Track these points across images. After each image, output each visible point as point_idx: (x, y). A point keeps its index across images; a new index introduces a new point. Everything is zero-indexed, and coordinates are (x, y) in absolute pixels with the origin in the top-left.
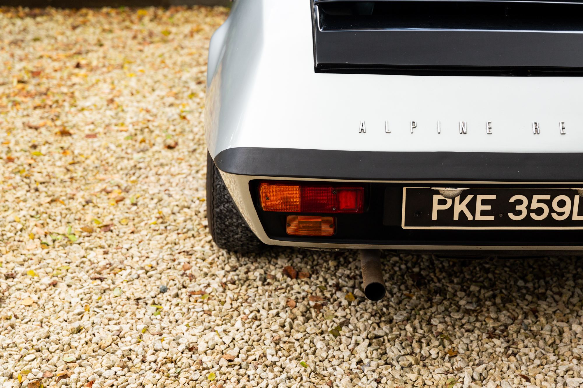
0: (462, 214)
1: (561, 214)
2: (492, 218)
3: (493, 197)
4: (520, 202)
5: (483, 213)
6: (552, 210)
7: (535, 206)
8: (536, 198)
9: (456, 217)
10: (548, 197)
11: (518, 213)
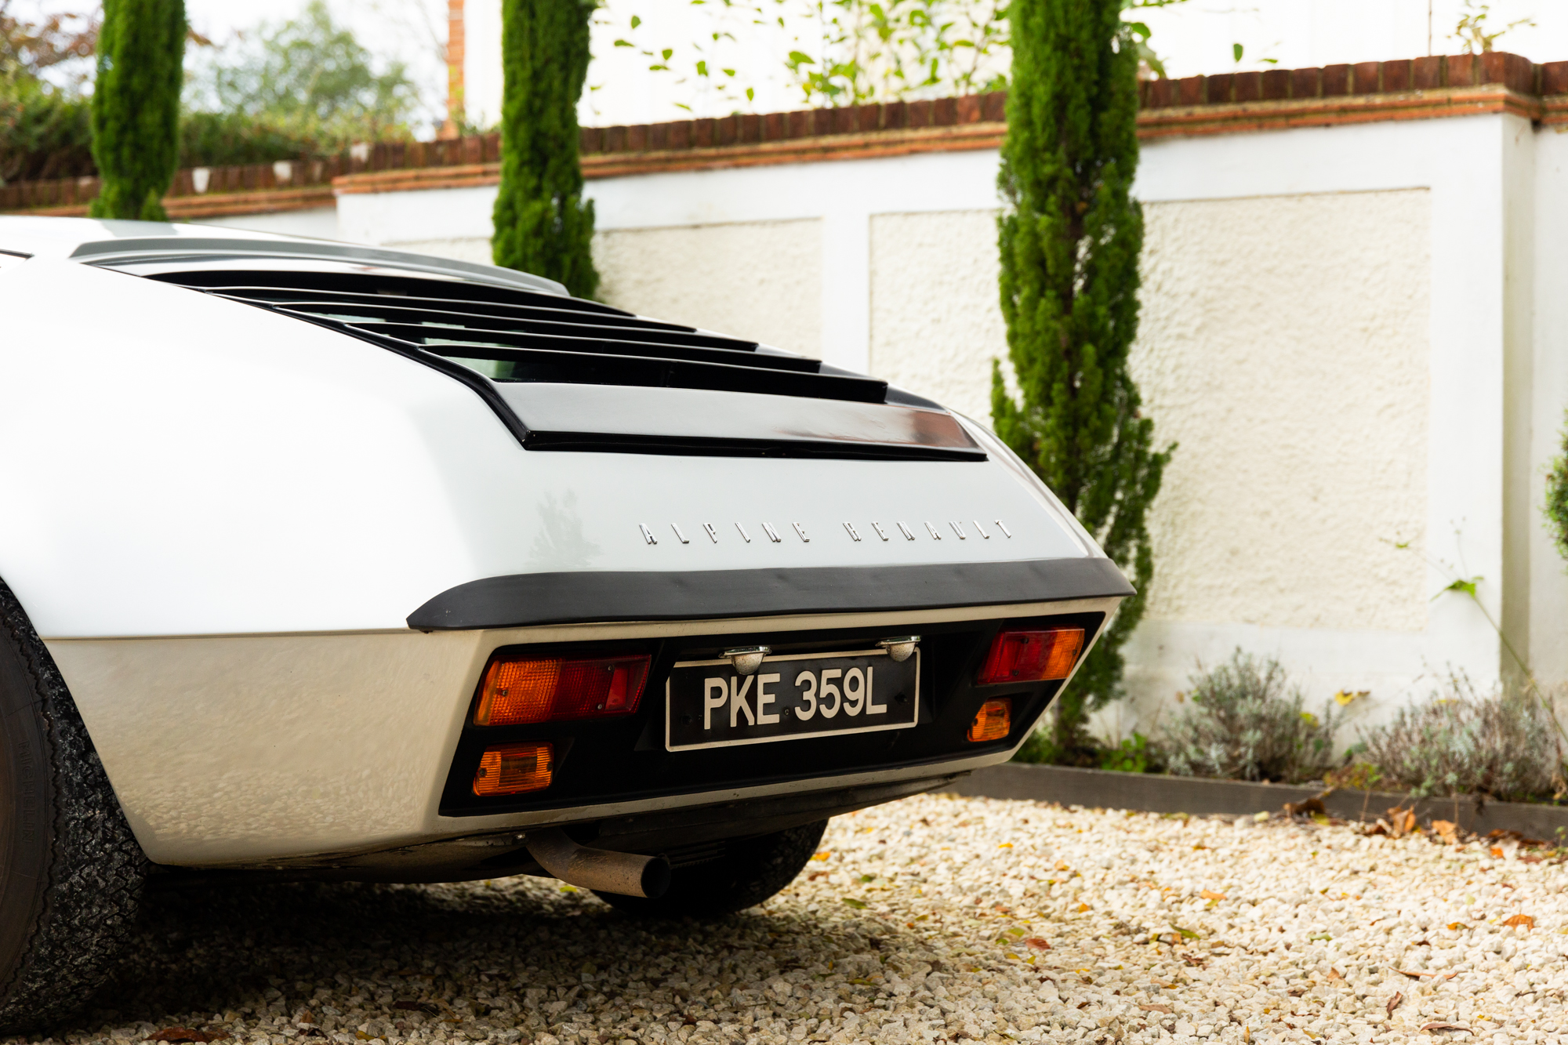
0: (741, 712)
1: (854, 703)
2: (776, 718)
3: (775, 678)
4: (807, 684)
5: (769, 709)
6: (844, 698)
7: (825, 690)
8: (827, 674)
9: (734, 723)
10: (836, 673)
11: (806, 705)
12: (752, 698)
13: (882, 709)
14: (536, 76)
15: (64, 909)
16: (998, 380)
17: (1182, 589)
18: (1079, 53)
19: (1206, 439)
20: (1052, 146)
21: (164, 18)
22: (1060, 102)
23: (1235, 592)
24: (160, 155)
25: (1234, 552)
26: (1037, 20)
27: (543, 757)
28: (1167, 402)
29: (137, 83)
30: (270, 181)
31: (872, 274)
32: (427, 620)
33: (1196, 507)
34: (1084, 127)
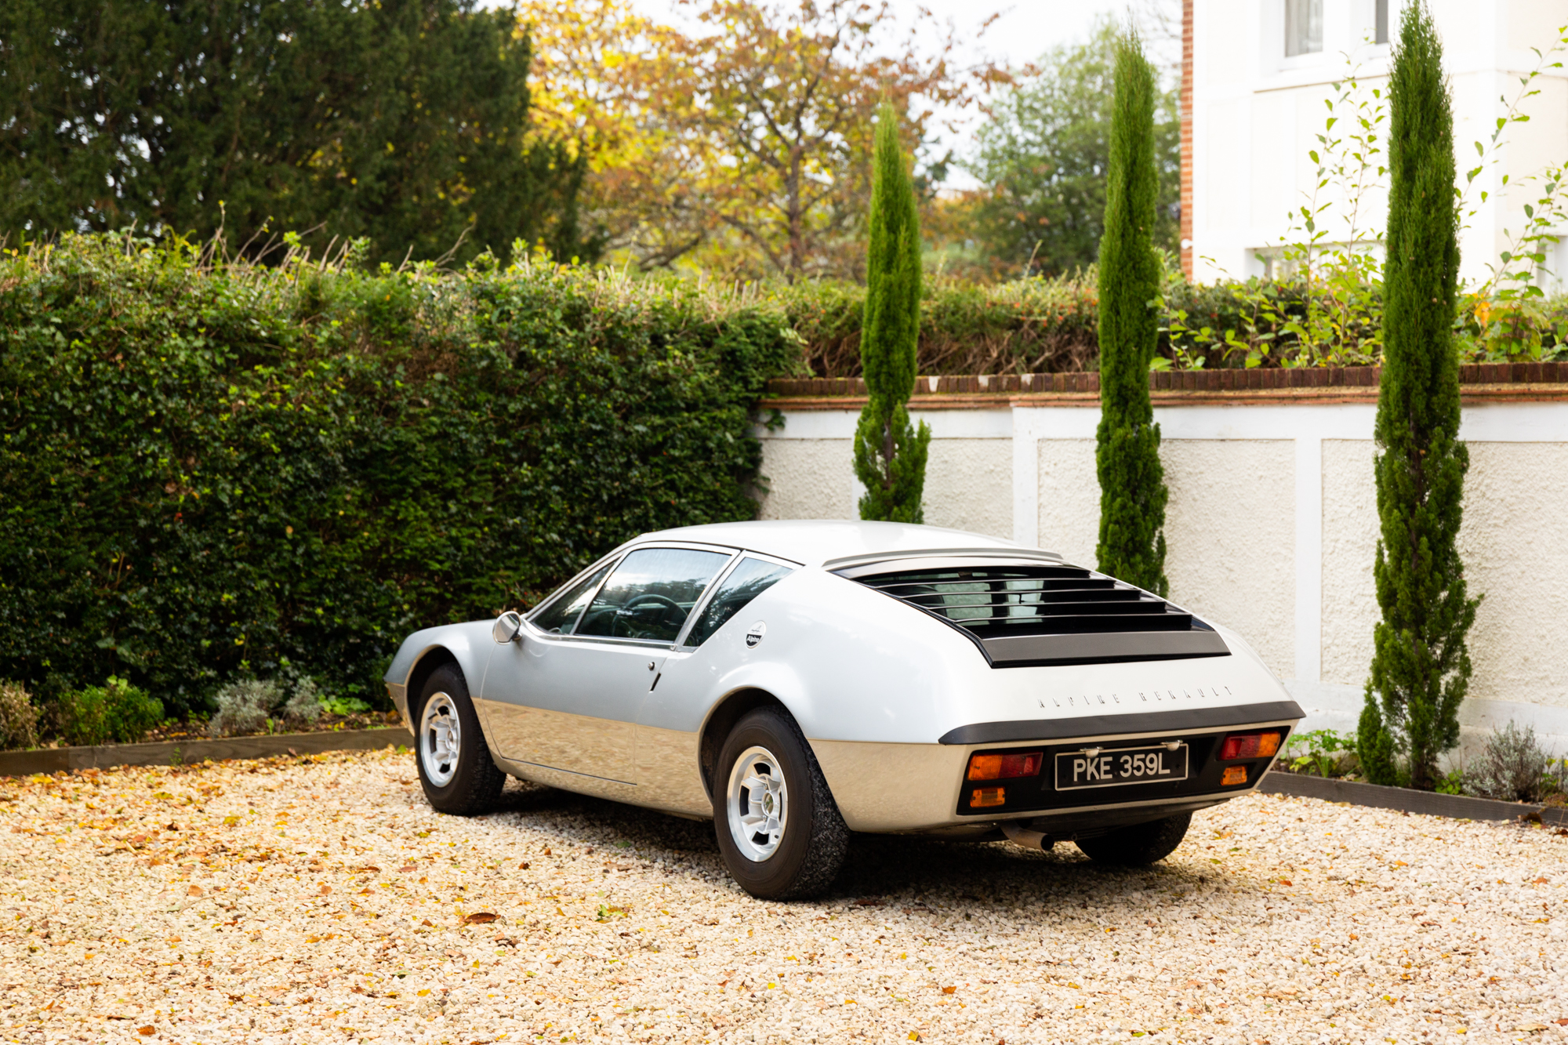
0: (1092, 775)
1: (1152, 769)
2: (1110, 776)
3: (1110, 759)
4: (1126, 762)
5: (1106, 772)
6: (1146, 767)
7: (1136, 764)
8: (1137, 757)
9: (1089, 778)
10: (1142, 756)
11: (1126, 771)
12: (1098, 768)
13: (1168, 771)
14: (1120, 351)
15: (817, 848)
16: (1380, 553)
17: (1497, 681)
18: (1417, 362)
19: (1509, 589)
20: (1400, 419)
21: (906, 292)
22: (1406, 392)
23: (1527, 684)
24: (903, 379)
25: (1526, 660)
26: (1393, 342)
27: (1001, 792)
28: (1488, 565)
29: (889, 334)
30: (976, 387)
31: (1323, 476)
32: (946, 740)
33: (1504, 630)
34: (1421, 406)
